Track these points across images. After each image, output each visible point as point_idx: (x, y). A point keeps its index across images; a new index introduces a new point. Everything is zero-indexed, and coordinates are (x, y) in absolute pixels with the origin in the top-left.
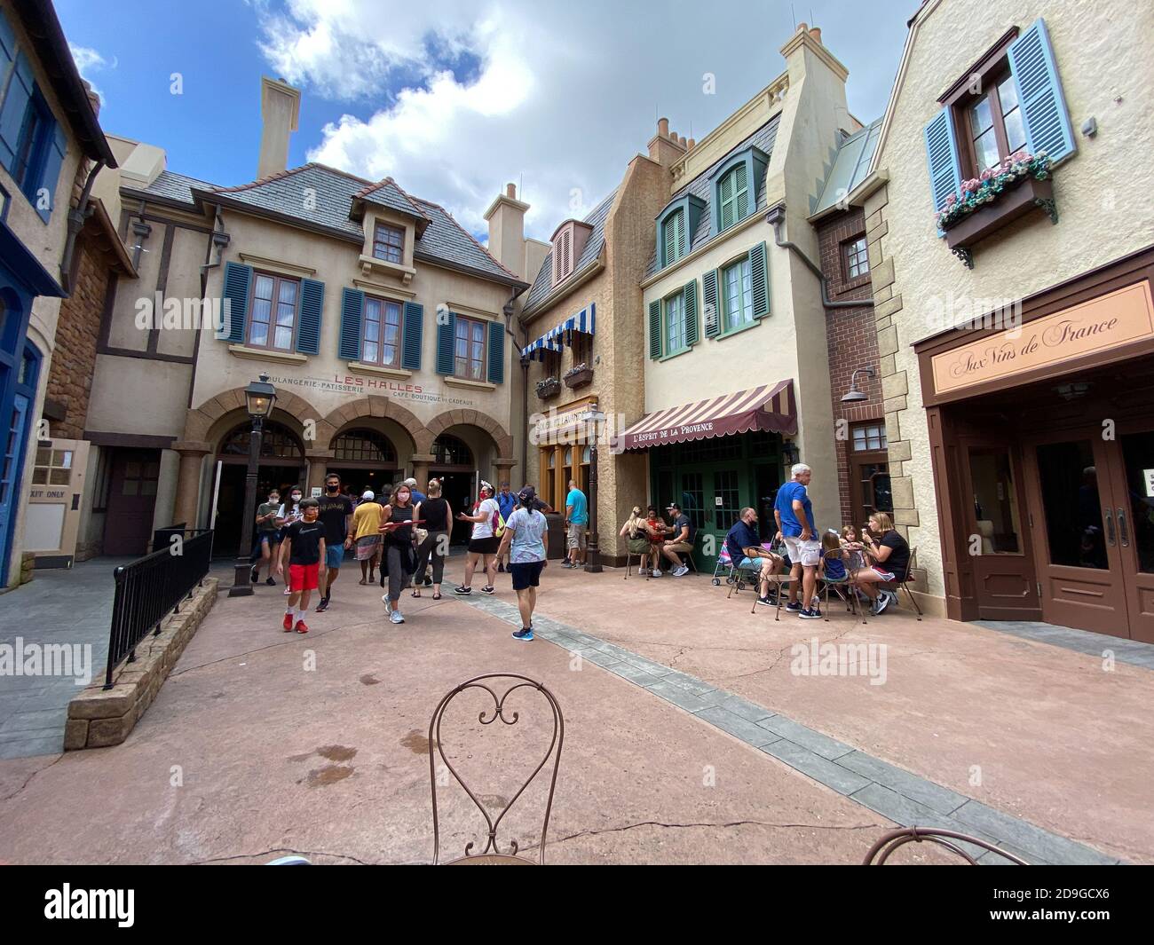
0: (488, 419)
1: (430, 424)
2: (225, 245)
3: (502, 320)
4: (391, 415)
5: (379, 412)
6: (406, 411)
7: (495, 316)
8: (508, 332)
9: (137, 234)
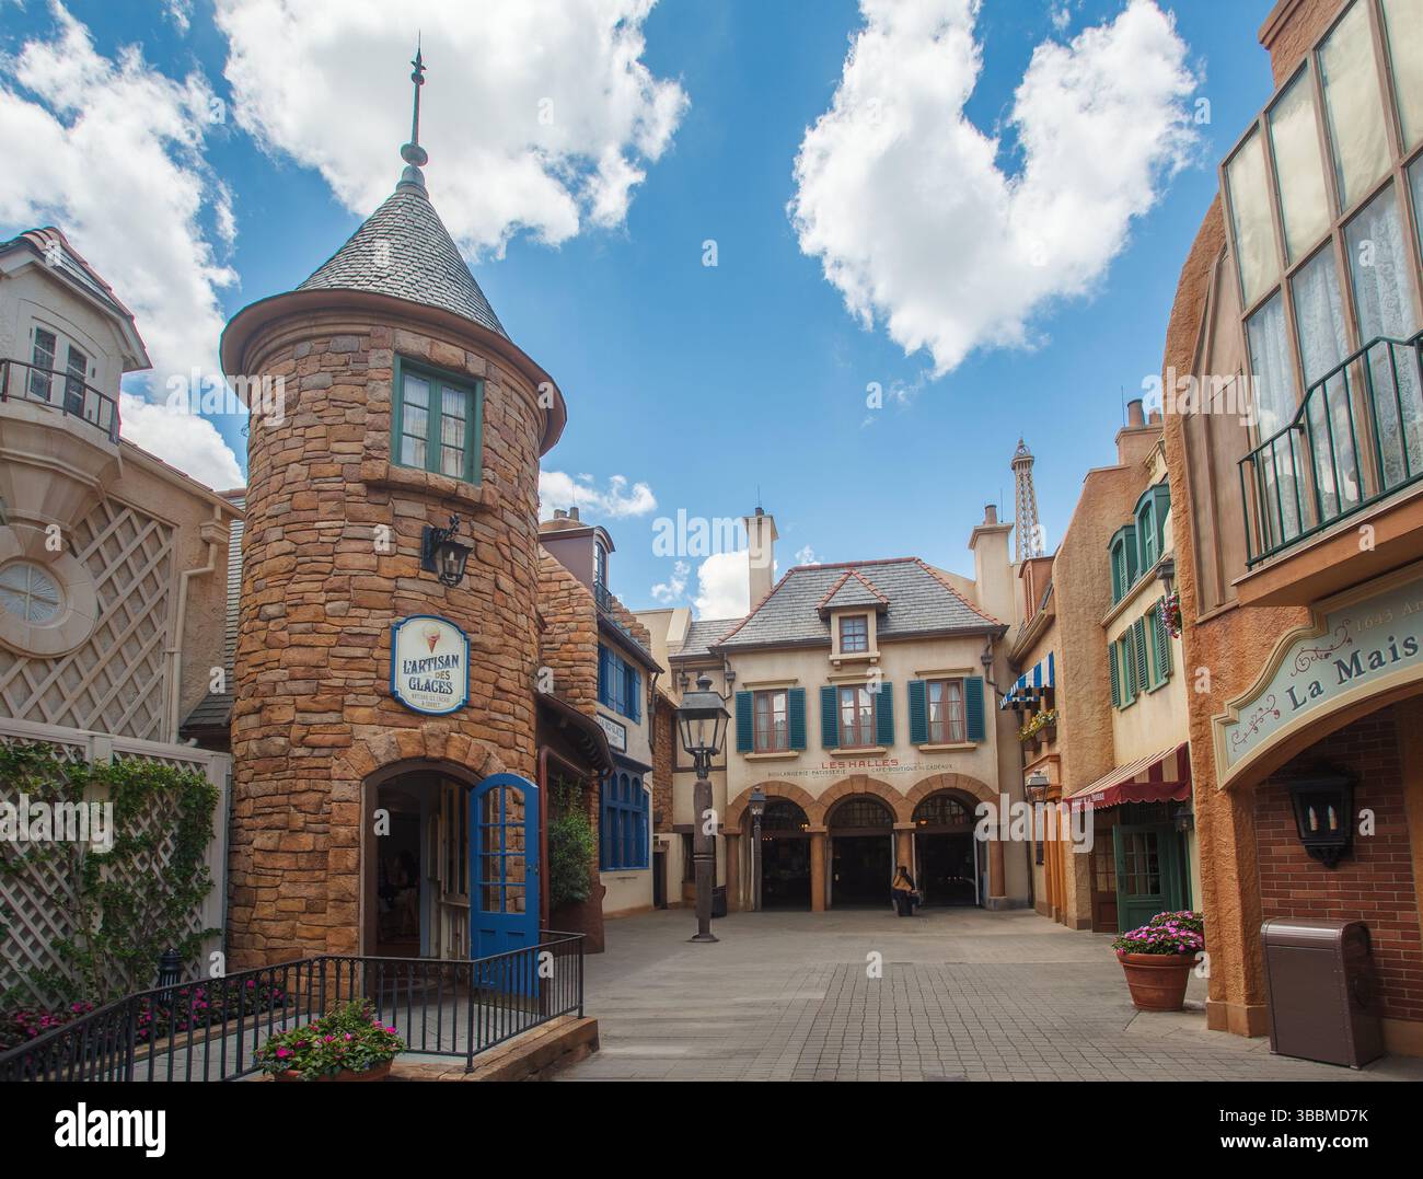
0: (970, 780)
1: (908, 794)
2: (733, 680)
3: (980, 672)
4: (871, 790)
5: (860, 789)
6: (885, 784)
7: (971, 670)
8: (989, 683)
9: (682, 685)
